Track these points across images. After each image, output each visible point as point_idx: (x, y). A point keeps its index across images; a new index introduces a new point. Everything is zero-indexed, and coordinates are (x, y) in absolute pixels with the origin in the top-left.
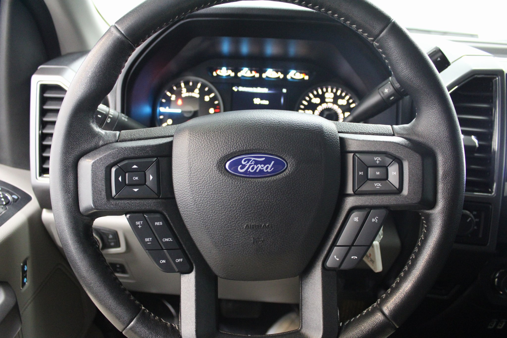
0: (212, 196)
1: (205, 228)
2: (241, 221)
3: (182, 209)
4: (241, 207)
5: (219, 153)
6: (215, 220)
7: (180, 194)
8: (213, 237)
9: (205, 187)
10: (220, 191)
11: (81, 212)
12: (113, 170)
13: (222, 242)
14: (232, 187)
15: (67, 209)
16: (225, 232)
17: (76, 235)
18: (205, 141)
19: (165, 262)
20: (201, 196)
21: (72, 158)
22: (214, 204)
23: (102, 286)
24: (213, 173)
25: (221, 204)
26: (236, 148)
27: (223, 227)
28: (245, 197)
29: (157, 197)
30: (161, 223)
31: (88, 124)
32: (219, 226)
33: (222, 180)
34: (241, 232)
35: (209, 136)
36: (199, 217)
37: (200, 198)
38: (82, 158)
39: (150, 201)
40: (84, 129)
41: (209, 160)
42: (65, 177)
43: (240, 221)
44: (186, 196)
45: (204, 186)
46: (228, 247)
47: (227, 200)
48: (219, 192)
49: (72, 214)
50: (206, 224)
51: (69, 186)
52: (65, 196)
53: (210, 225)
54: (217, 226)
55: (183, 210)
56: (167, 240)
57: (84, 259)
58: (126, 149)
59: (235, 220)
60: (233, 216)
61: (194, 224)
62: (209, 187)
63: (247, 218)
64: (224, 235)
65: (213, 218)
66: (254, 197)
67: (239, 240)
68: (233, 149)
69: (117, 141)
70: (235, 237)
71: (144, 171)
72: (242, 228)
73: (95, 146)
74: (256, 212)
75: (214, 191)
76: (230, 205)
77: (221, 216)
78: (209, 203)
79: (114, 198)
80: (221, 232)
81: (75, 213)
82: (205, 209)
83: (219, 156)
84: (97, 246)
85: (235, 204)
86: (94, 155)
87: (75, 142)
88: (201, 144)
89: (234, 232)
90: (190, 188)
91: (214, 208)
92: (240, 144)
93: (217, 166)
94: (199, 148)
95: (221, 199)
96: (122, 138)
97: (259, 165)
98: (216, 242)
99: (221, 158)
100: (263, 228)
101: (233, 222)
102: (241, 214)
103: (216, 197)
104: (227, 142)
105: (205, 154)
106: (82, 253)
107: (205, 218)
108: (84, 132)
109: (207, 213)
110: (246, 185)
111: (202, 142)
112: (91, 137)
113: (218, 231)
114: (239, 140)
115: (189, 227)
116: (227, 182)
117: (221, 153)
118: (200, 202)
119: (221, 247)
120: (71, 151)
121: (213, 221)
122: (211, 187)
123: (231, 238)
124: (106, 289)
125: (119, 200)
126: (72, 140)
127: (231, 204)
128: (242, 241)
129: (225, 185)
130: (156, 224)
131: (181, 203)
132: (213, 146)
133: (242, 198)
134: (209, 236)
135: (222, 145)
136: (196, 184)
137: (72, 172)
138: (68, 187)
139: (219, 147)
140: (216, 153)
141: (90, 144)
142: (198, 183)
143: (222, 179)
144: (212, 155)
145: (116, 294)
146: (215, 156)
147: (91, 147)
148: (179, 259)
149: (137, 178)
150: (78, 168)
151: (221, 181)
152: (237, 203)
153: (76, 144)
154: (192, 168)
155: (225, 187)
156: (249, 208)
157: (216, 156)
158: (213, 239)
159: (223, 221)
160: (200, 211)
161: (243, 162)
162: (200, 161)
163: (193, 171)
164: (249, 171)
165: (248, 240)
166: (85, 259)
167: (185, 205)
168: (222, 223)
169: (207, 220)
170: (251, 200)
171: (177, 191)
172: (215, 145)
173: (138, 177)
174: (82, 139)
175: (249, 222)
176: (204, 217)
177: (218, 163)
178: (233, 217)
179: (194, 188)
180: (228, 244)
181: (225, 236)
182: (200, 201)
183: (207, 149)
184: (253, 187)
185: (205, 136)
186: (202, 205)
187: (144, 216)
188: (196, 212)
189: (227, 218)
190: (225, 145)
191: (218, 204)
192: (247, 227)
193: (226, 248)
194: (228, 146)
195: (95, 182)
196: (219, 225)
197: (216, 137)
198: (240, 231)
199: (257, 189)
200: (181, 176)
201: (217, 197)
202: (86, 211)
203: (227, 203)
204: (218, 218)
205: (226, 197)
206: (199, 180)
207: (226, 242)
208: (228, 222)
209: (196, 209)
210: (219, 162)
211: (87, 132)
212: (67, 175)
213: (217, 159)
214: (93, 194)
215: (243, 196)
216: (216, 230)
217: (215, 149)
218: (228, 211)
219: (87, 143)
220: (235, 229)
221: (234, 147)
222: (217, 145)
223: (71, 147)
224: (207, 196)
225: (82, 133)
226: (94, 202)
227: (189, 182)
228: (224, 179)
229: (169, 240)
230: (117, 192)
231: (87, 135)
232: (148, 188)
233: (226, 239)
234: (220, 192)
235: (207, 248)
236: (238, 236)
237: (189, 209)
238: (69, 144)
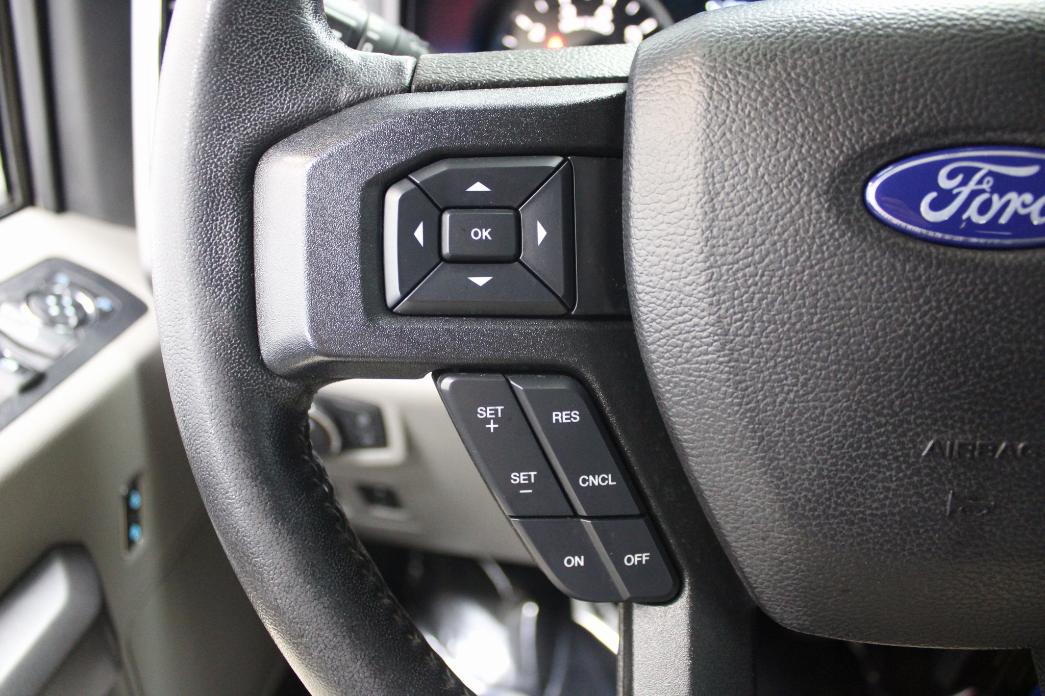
0: (801, 314)
1: (759, 444)
2: (913, 426)
3: (666, 365)
4: (921, 368)
5: (838, 139)
6: (806, 416)
7: (659, 302)
8: (786, 483)
9: (774, 280)
10: (839, 299)
11: (266, 361)
12: (393, 198)
13: (822, 503)
14: (892, 284)
15: (210, 348)
16: (842, 465)
17: (245, 450)
18: (776, 85)
19: (582, 564)
20: (754, 315)
21: (231, 147)
22: (809, 350)
23: (344, 645)
24: (810, 220)
25: (837, 351)
26: (913, 121)
27: (835, 446)
28: (941, 329)
29: (561, 310)
30: (576, 416)
31: (296, 19)
32: (818, 439)
33: (849, 253)
34: (908, 468)
35: (794, 67)
36: (736, 400)
37: (747, 321)
38: (271, 151)
39: (534, 326)
40: (282, 36)
41: (797, 165)
42: (205, 223)
43: (909, 423)
44: (685, 313)
45: (771, 273)
46: (842, 522)
47: (865, 338)
48: (835, 301)
49: (232, 368)
50: (763, 430)
51: (219, 258)
52: (206, 296)
53: (780, 435)
54: (808, 440)
55: (667, 368)
56: (595, 481)
57: (274, 543)
58: (442, 115)
59: (891, 418)
60: (881, 402)
61: (710, 426)
62: (790, 280)
63: (939, 415)
64: (835, 475)
65: (796, 406)
66: (983, 330)
67: (895, 501)
68: (900, 121)
69: (408, 90)
70: (880, 485)
71: (515, 206)
72: (912, 451)
73: (323, 103)
74: (983, 390)
75: (814, 295)
76: (877, 360)
77: (831, 400)
78: (787, 346)
79: (394, 310)
80: (824, 464)
81: (244, 366)
82: (768, 369)
83: (842, 152)
84: (326, 489)
85: (899, 356)
86: (318, 137)
87: (245, 84)
88: (760, 99)
89: (879, 467)
90: (709, 281)
91: (805, 366)
92: (932, 102)
93: (831, 190)
94: (752, 115)
95: (838, 331)
96: (426, 75)
97: (1012, 196)
98: (797, 503)
99: (848, 158)
100: (1001, 457)
101: (879, 425)
102: (916, 395)
103: (819, 321)
104: (876, 92)
105: (777, 140)
106: (269, 520)
107: (761, 406)
108: (281, 46)
109: (773, 387)
110: (953, 276)
111: (765, 92)
112: (307, 70)
113: (810, 458)
114: (926, 85)
115: (685, 437)
116: (871, 262)
117: (850, 140)
118: (748, 339)
119: (814, 523)
120: (231, 120)
121: (794, 418)
122: (801, 281)
123: (860, 491)
124: (359, 657)
125: (413, 320)
126: (234, 78)
127: (881, 354)
128: (904, 502)
129: (859, 275)
130: (554, 418)
131: (664, 340)
132: (812, 107)
133: (928, 330)
134: (772, 476)
135: (852, 105)
136: (733, 264)
137: (230, 204)
138: (216, 262)
139: (839, 113)
140: (828, 135)
141: (303, 95)
142: (745, 261)
143: (848, 249)
144: (810, 148)
145: (395, 675)
146: (822, 151)
147: (307, 107)
148: (636, 556)
149: (485, 234)
150: (255, 191)
151: (846, 257)
152: (907, 350)
153: (250, 92)
154: (720, 198)
155: (859, 280)
156: (956, 375)
157: (828, 151)
158: (784, 489)
159: (839, 419)
160: (745, 375)
161: (944, 182)
162: (756, 170)
163: (723, 212)
164: (969, 219)
165: (930, 503)
166: (280, 541)
167: (678, 349)
168: (833, 428)
169: (769, 413)
170: (968, 341)
171: (648, 289)
172: (823, 105)
173: (489, 230)
174: (272, 73)
175: (946, 432)
176: (758, 401)
177: (833, 181)
178: (883, 408)
179: (726, 281)
180: (843, 514)
181: (837, 481)
182: (747, 333)
183: (786, 121)
184: (981, 286)
185: (779, 68)
186: (753, 353)
187: (511, 386)
188: (729, 380)
189: (856, 411)
190: (865, 104)
191: (825, 352)
192: (937, 451)
193: (835, 526)
194: (880, 111)
195: (319, 244)
196: (821, 436)
197: (827, 72)
198: (903, 466)
199: (996, 298)
200: (672, 230)
201: (823, 323)
202: (283, 360)
203: (863, 347)
204: (816, 408)
205: (861, 324)
206: (750, 250)
207: (840, 505)
208: (861, 424)
209: (727, 369)
210: (840, 174)
211: (291, 47)
212: (213, 216)
213: (830, 162)
214: (312, 291)
215: (933, 322)
216: (805, 456)
217: (821, 122)
218: (864, 381)
219: (292, 92)
220: (884, 456)
221: (907, 114)
222: (833, 106)
223: (230, 105)
224: (781, 316)
225: (272, 52)
226: (316, 325)
227: (703, 255)
228: (860, 248)
229: (604, 480)
230: (406, 288)
231: (293, 60)
232: (528, 274)
233: (840, 493)
234: (838, 304)
235: (754, 519)
236: (893, 486)
237: (697, 365)
238: (222, 93)
